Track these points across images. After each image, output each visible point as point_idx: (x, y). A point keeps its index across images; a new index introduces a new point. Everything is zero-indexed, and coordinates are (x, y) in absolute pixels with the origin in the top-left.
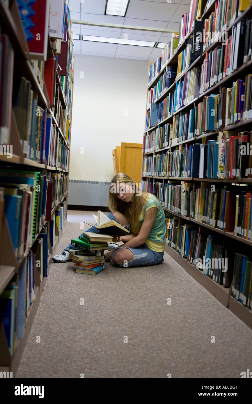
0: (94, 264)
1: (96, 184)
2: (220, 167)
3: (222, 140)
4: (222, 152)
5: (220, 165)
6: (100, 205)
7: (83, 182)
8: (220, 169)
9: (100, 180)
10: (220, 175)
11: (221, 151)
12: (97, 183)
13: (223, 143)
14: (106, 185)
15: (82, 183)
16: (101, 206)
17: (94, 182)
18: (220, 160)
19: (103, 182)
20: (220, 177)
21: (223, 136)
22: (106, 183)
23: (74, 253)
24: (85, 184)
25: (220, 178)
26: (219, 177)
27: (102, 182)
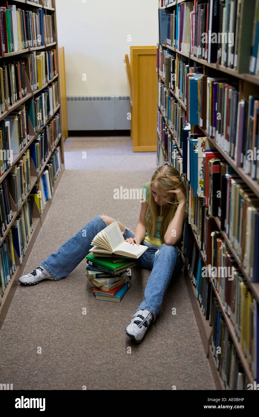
0: (117, 286)
1: (107, 101)
2: (200, 183)
3: (202, 148)
4: (202, 164)
5: (200, 180)
6: (115, 128)
7: (90, 99)
8: (200, 186)
9: (112, 95)
10: (201, 193)
11: (201, 162)
12: (109, 99)
13: (203, 152)
14: (120, 101)
15: (89, 101)
16: (117, 129)
17: (105, 99)
18: (200, 175)
19: (117, 98)
20: (201, 195)
21: (203, 143)
22: (120, 98)
23: (95, 276)
24: (93, 101)
25: (201, 197)
26: (199, 195)
27: (115, 97)
